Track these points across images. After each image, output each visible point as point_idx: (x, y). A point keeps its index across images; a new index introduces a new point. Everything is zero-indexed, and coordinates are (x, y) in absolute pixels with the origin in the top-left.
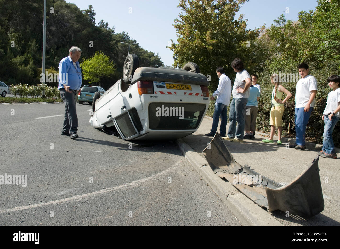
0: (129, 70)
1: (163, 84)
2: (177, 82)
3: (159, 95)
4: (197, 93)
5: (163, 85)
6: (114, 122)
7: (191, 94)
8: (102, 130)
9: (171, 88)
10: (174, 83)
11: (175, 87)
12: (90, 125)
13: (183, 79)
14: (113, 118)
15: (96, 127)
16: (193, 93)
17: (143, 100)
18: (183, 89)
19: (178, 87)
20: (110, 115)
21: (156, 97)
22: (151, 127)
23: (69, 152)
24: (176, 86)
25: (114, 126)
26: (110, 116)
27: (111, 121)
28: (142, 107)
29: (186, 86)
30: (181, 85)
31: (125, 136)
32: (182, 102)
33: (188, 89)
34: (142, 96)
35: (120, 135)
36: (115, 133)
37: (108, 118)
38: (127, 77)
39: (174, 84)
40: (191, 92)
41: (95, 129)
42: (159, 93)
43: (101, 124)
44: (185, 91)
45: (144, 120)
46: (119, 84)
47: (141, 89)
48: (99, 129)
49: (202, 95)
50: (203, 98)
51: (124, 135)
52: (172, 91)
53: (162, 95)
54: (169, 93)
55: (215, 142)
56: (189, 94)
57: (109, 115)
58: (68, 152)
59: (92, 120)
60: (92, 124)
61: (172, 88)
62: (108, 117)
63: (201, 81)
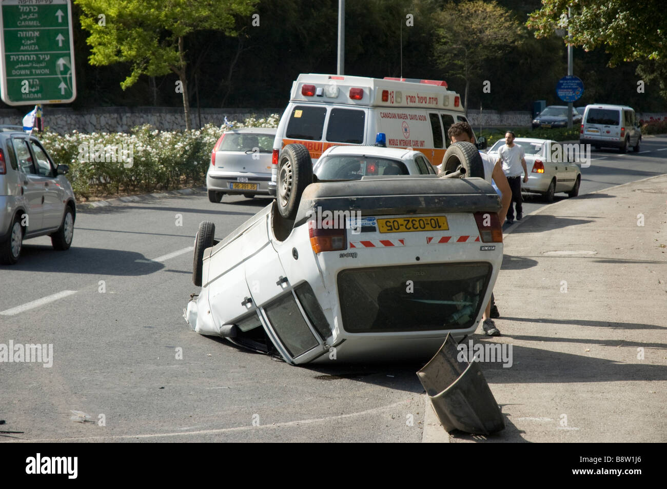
0: (290, 187)
1: (371, 222)
2: (409, 212)
3: (360, 249)
4: (464, 234)
5: (371, 225)
6: (261, 318)
7: (445, 240)
8: (227, 340)
9: (391, 230)
10: (398, 216)
11: (402, 225)
12: (186, 326)
13: (423, 203)
14: (257, 305)
15: (209, 332)
16: (450, 237)
17: (323, 266)
18: (423, 229)
19: (410, 225)
20: (250, 297)
21: (354, 255)
22: (348, 326)
23: (165, 389)
24: (405, 225)
25: (261, 327)
26: (250, 300)
27: (252, 315)
28: (323, 282)
29: (433, 221)
30: (418, 219)
31: (293, 353)
32: (421, 261)
33: (437, 228)
34: (321, 256)
35: (279, 353)
36: (266, 346)
37: (244, 306)
38: (286, 202)
39: (400, 218)
40: (445, 234)
41: (204, 337)
42: (362, 246)
43: (224, 323)
44: (429, 234)
45: (330, 309)
46: (268, 216)
47: (317, 239)
48: (218, 338)
49: (477, 240)
50: (481, 247)
51: (291, 350)
52: (393, 237)
53: (369, 249)
54: (387, 243)
55: (446, 352)
56: (439, 240)
57: (246, 298)
58: (163, 388)
59: (194, 310)
60: (194, 322)
61: (394, 230)
62: (244, 304)
63: (475, 204)
